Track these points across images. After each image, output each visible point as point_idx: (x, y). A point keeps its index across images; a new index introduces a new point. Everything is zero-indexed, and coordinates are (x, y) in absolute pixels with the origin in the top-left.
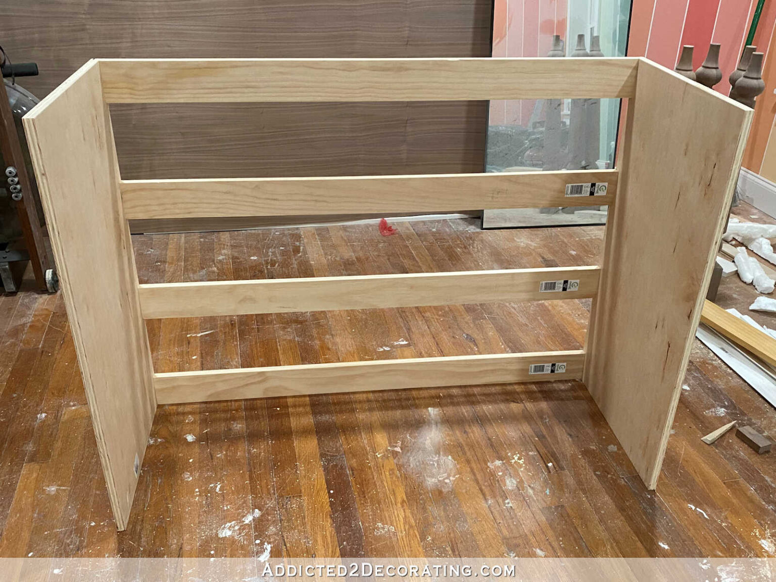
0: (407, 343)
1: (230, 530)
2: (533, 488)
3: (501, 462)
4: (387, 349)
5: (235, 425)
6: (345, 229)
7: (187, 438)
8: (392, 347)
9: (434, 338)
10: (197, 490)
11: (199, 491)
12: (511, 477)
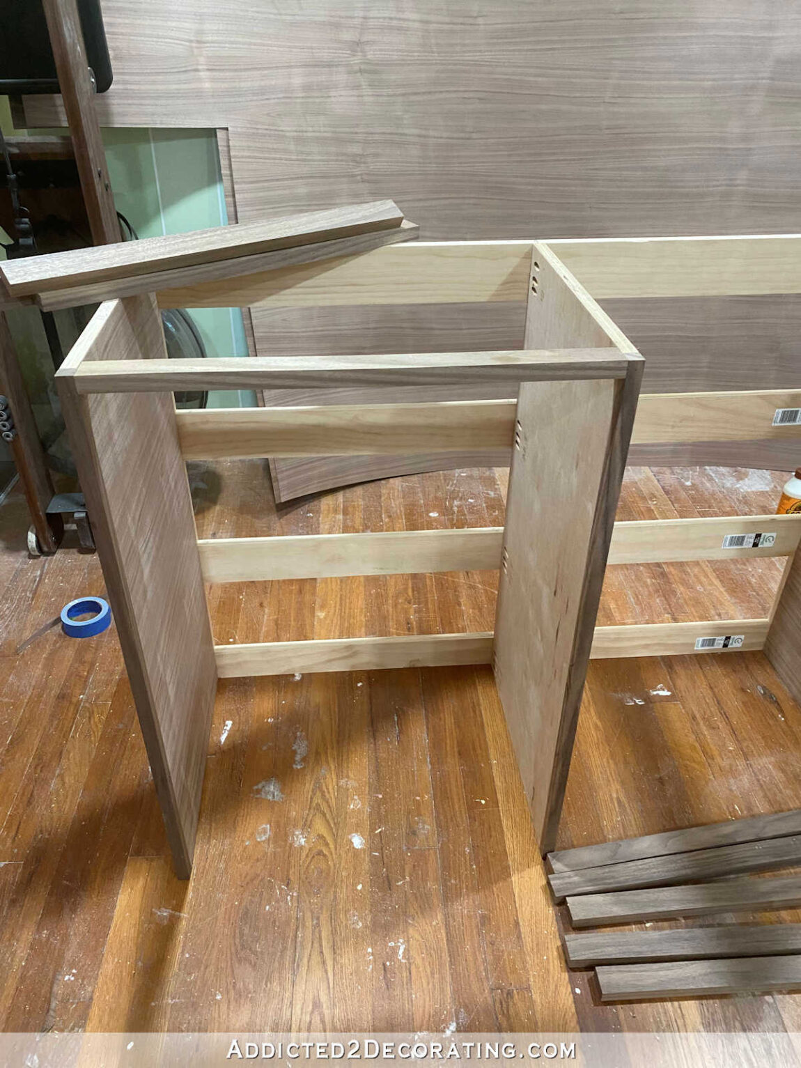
0: (669, 693)
4: (639, 702)
5: (421, 826)
7: (353, 840)
8: (649, 700)
9: (711, 688)
10: (370, 950)
11: (372, 954)
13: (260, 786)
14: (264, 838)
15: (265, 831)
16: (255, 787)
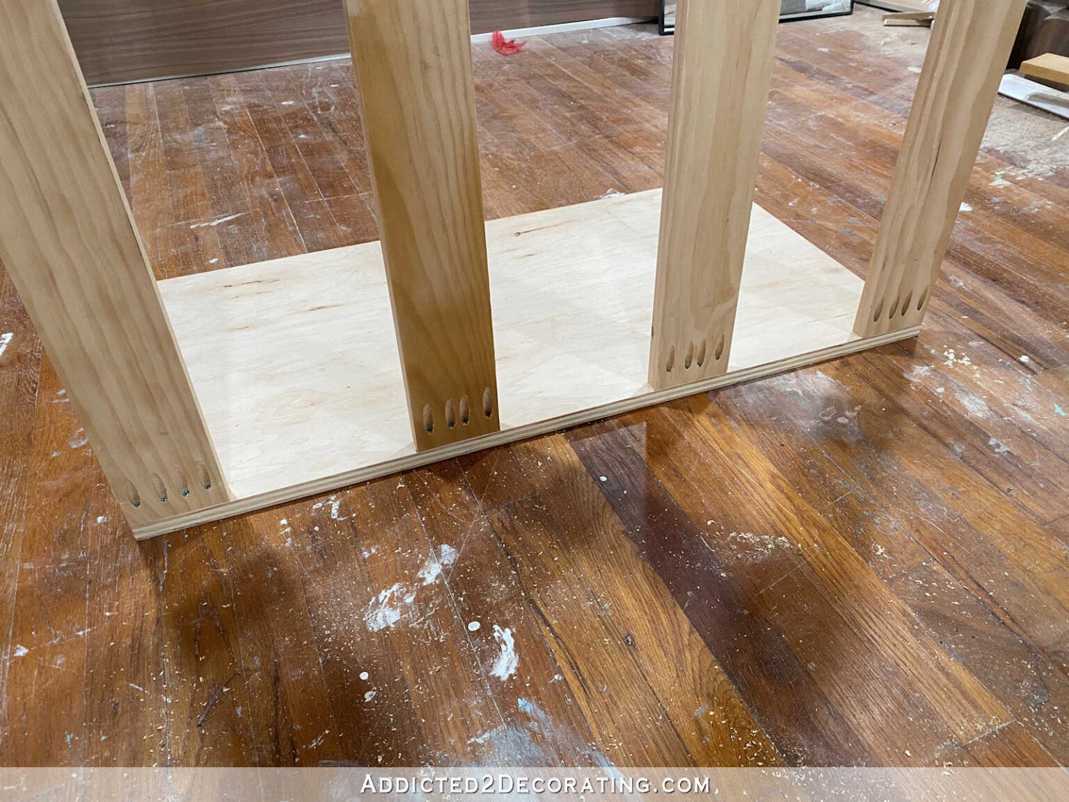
1: (395, 608)
2: (1024, 408)
3: (927, 368)
12: (967, 393)
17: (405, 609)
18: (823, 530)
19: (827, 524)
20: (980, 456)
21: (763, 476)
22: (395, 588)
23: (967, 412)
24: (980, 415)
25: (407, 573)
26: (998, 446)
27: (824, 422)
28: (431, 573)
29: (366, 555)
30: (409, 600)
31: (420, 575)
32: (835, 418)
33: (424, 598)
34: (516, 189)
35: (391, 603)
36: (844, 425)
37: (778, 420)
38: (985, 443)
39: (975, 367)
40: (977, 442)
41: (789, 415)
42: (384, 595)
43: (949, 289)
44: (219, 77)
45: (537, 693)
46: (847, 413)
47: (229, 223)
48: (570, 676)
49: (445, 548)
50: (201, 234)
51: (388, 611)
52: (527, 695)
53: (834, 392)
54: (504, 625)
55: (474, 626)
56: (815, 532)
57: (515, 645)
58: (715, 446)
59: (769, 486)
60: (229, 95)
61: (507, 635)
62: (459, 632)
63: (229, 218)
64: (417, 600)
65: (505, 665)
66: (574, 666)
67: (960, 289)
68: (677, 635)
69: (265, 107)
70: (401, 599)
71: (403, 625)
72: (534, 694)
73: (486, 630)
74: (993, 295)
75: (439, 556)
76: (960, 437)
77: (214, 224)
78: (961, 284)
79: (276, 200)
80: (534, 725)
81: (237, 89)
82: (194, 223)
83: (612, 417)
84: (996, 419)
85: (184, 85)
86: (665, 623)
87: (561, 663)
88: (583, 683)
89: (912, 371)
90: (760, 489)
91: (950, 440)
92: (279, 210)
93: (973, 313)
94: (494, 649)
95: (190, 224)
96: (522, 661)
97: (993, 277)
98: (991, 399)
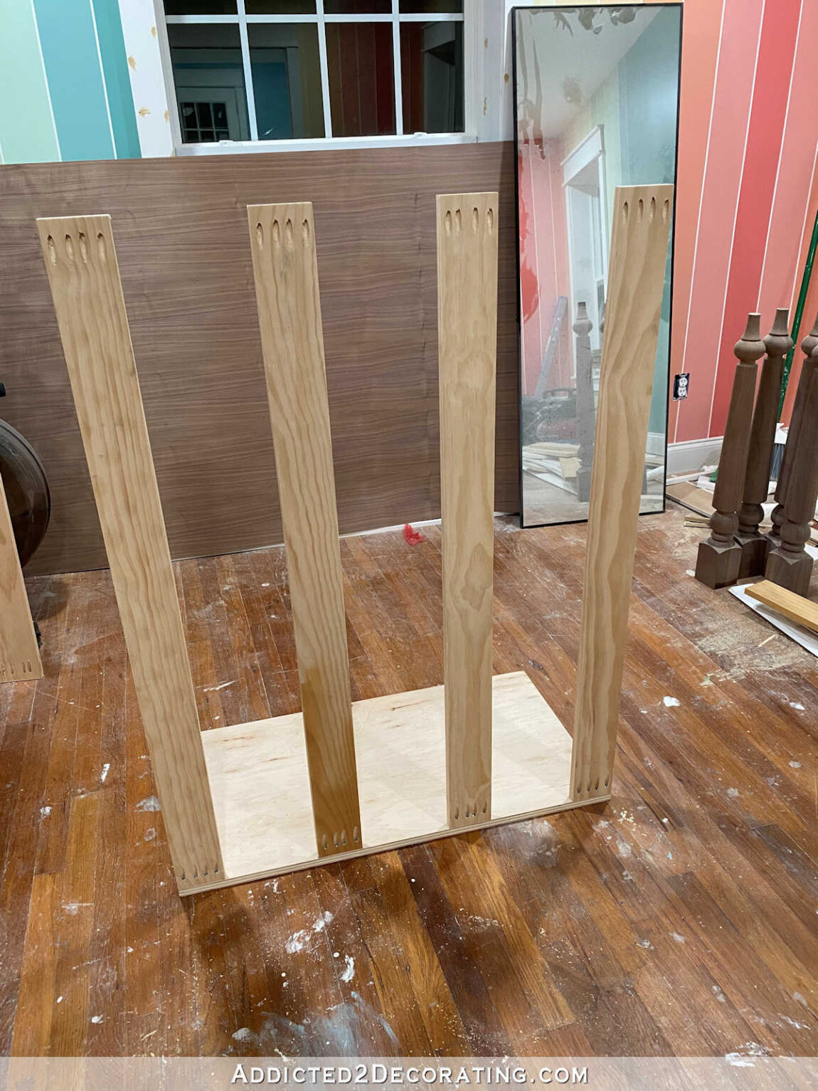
1: (300, 943)
2: (651, 853)
3: (607, 822)
6: (364, 539)
10: (250, 892)
11: (253, 894)
12: (623, 841)
13: (142, 803)
14: (151, 838)
15: (151, 833)
16: (138, 805)
17: (305, 943)
18: (517, 918)
19: (520, 914)
20: (615, 881)
21: (496, 884)
22: (302, 932)
23: (618, 853)
24: (625, 855)
25: (308, 925)
26: (627, 876)
27: (538, 854)
28: (319, 926)
29: (289, 913)
30: (308, 939)
31: (314, 926)
32: (545, 852)
33: (314, 940)
34: (400, 668)
35: (298, 940)
36: (548, 857)
37: (513, 851)
38: (621, 873)
39: (635, 824)
40: (617, 873)
41: (521, 848)
42: (296, 935)
43: (641, 767)
44: (222, 557)
45: (361, 989)
46: (553, 850)
47: (226, 688)
48: (377, 983)
49: (327, 913)
50: (210, 696)
51: (297, 944)
52: (356, 990)
53: (550, 835)
54: (350, 956)
55: (337, 955)
56: (513, 919)
57: (354, 966)
58: (475, 864)
59: (498, 891)
60: (228, 576)
61: (351, 961)
62: (328, 958)
63: (227, 684)
64: (311, 939)
65: (348, 975)
66: (380, 978)
67: (648, 769)
68: (431, 968)
69: (251, 588)
70: (303, 938)
71: (304, 951)
72: (359, 990)
73: (342, 957)
74: (666, 775)
75: (324, 917)
76: (608, 868)
77: (218, 689)
78: (650, 764)
79: (254, 671)
80: (357, 1004)
81: (233, 570)
82: (206, 688)
83: (425, 843)
84: (633, 859)
85: (199, 565)
86: (427, 961)
87: (374, 976)
88: (382, 986)
89: (597, 824)
90: (492, 893)
91: (602, 870)
92: (256, 680)
93: (648, 785)
94: (344, 967)
95: (203, 688)
96: (356, 974)
97: (671, 761)
98: (636, 846)
